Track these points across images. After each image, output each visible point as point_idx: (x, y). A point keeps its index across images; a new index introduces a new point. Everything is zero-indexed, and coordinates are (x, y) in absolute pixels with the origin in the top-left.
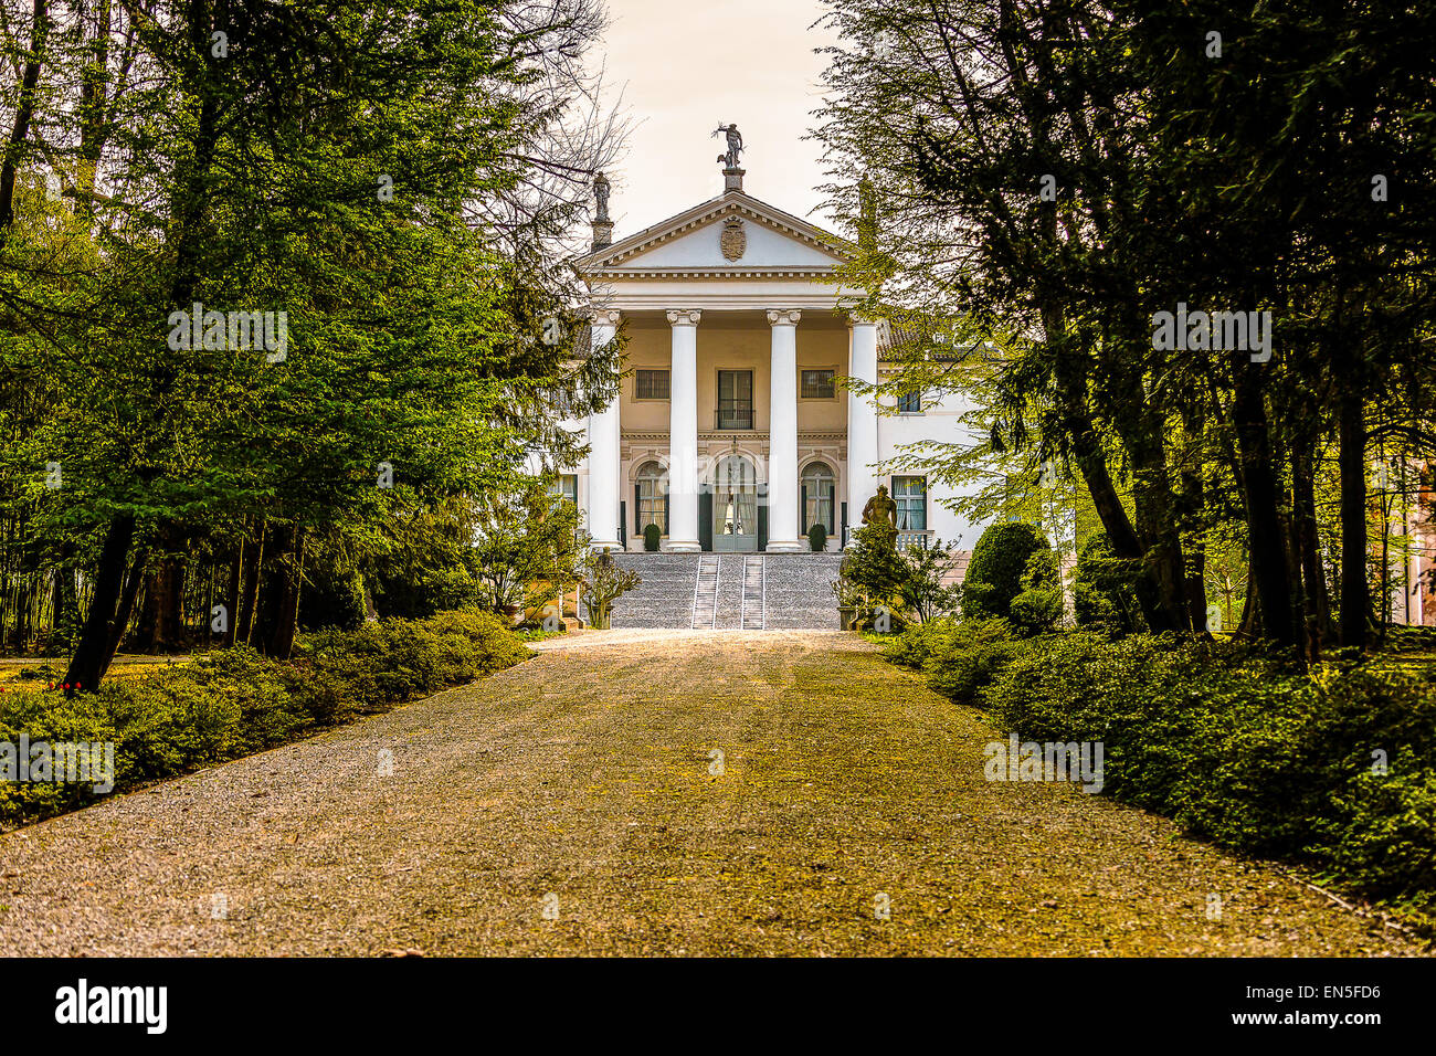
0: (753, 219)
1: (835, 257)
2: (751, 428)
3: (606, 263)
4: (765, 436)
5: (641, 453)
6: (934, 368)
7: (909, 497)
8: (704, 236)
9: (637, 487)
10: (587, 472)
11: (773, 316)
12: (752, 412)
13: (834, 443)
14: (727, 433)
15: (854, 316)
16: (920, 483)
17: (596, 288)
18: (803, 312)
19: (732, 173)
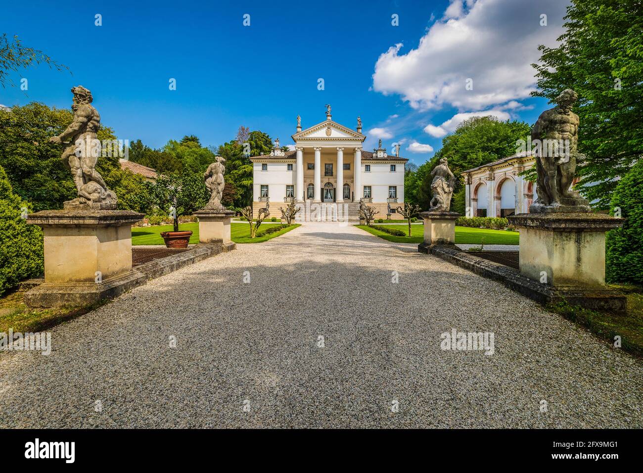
0: (333, 127)
1: (352, 135)
2: (332, 176)
3: (300, 136)
6: (373, 161)
7: (367, 190)
8: (322, 130)
9: (308, 189)
10: (296, 184)
11: (338, 149)
12: (332, 173)
13: (350, 180)
14: (327, 177)
15: (356, 149)
16: (370, 187)
17: (298, 142)
18: (345, 148)
19: (329, 116)
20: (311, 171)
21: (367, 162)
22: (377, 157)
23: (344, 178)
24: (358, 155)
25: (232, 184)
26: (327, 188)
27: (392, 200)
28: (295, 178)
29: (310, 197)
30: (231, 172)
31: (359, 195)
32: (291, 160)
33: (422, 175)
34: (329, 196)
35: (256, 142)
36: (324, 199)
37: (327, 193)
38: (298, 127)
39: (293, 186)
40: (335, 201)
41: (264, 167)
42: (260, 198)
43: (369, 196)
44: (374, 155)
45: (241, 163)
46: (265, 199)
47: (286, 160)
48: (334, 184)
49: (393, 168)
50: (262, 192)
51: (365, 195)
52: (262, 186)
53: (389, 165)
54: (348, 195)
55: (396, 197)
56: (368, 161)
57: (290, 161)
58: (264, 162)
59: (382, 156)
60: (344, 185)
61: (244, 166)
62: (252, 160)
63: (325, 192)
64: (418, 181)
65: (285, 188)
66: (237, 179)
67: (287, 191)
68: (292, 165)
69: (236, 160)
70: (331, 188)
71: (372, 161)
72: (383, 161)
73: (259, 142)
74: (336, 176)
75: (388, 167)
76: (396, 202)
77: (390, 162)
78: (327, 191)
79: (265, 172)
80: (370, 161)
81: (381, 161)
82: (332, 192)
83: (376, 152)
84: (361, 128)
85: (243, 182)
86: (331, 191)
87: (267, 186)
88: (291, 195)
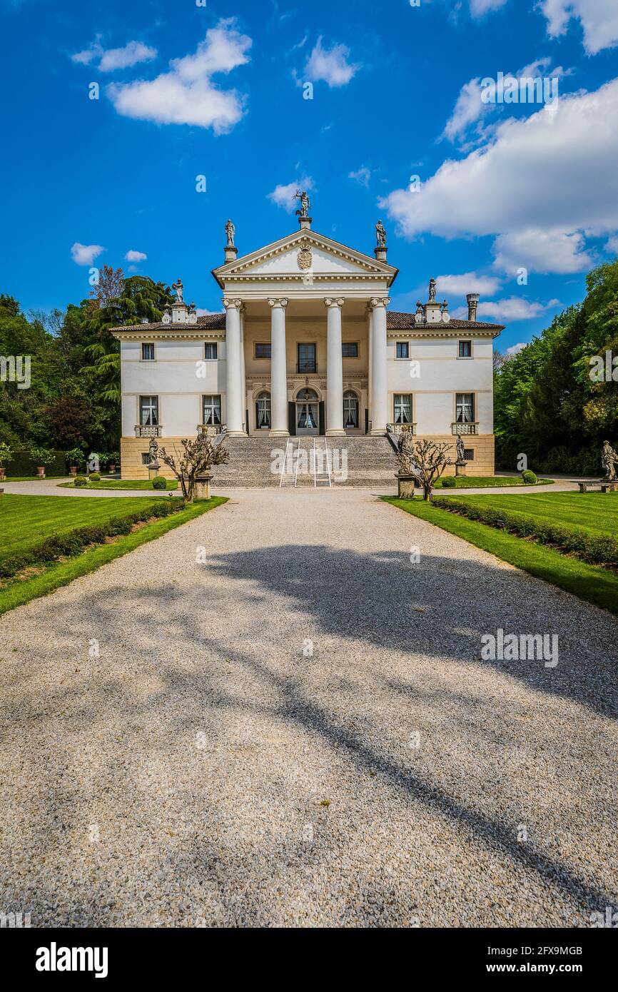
0: (316, 246)
1: (363, 268)
2: (315, 372)
3: (233, 271)
4: (325, 376)
5: (258, 386)
6: (417, 333)
7: (402, 405)
8: (288, 255)
9: (257, 404)
10: (225, 393)
11: (328, 302)
12: (315, 364)
13: (359, 381)
14: (302, 375)
15: (375, 302)
16: (408, 398)
17: (228, 287)
18: (345, 300)
19: (304, 220)
20: (261, 363)
21: (402, 336)
22: (425, 321)
23: (344, 377)
24: (380, 317)
25: (82, 398)
26: (302, 401)
27: (464, 428)
28: (223, 377)
29: (263, 424)
30: (80, 371)
31: (382, 416)
32: (213, 333)
33: (527, 369)
34: (309, 422)
35: (138, 300)
36: (298, 430)
37: (304, 414)
38: (227, 249)
39: (218, 398)
40: (322, 432)
41: (148, 351)
42: (139, 428)
43: (406, 420)
44: (419, 317)
45: (102, 350)
46: (150, 431)
47: (199, 334)
48: (321, 392)
49: (466, 350)
50: (145, 413)
51: (397, 415)
52: (144, 399)
53: (456, 341)
54: (354, 418)
55: (473, 420)
56: (403, 333)
57: (211, 335)
58: (148, 337)
59: (437, 320)
60: (345, 394)
61: (108, 357)
62: (117, 336)
63: (298, 411)
64: (520, 382)
65: (197, 403)
66: (93, 386)
67: (204, 409)
68: (215, 345)
69: (92, 343)
70: (312, 401)
71: (412, 333)
72: (440, 333)
73: (144, 302)
74: (325, 372)
75: (453, 348)
76: (473, 431)
77: (458, 333)
78: (304, 409)
79: (149, 364)
80: (407, 333)
81: (435, 333)
82: (316, 411)
83: (423, 308)
84: (385, 250)
85: (108, 392)
86: (313, 409)
87: (155, 399)
88: (216, 419)
